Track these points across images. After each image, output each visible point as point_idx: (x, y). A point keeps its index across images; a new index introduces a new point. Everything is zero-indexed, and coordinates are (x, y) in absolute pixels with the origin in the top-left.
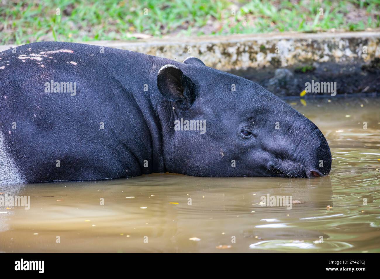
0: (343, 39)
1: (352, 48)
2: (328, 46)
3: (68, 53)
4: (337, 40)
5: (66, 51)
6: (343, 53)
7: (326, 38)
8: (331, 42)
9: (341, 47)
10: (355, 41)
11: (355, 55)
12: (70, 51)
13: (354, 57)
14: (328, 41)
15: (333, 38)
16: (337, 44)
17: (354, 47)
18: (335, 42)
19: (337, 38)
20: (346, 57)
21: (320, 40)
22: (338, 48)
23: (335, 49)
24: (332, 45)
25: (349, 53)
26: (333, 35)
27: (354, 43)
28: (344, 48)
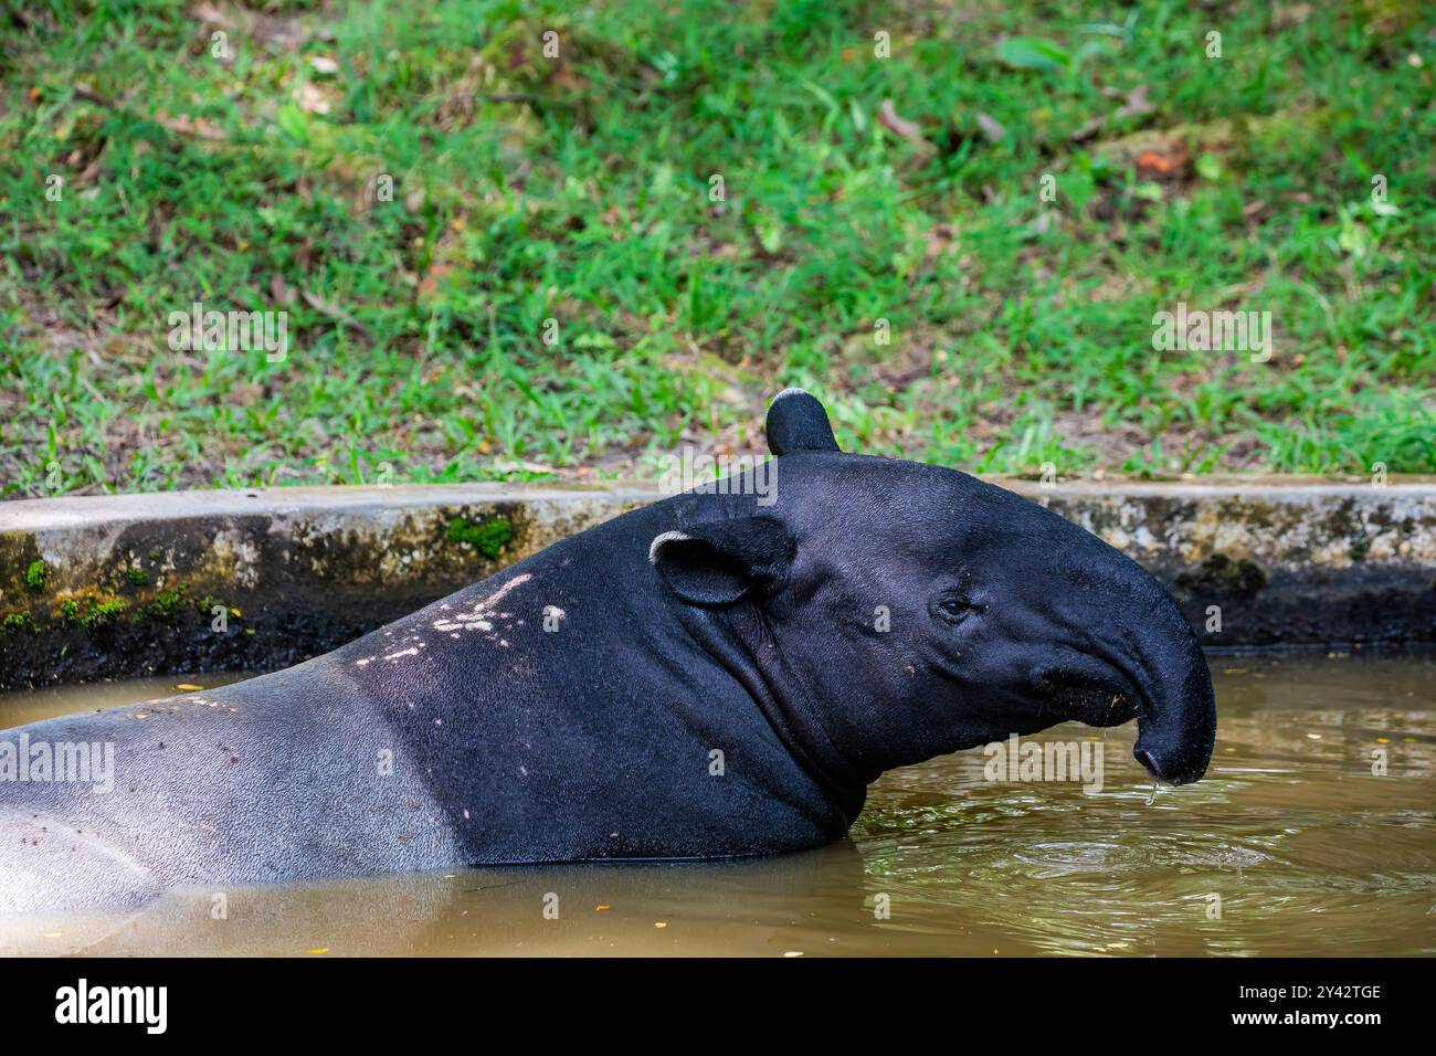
0: (1130, 500)
1: (1155, 527)
2: (1092, 518)
3: (523, 584)
4: (1117, 502)
5: (517, 581)
6: (1132, 537)
7: (1087, 497)
8: (1099, 506)
9: (1125, 522)
10: (1163, 508)
11: (1162, 546)
12: (524, 578)
13: (1158, 550)
14: (1093, 505)
15: (1107, 498)
16: (1115, 512)
17: (1161, 523)
18: (1110, 508)
19: (1117, 496)
20: (1140, 549)
21: (1070, 502)
22: (1119, 524)
23: (1109, 526)
24: (1102, 515)
25: (1145, 538)
26: (1104, 489)
27: (1160, 512)
28: (1133, 526)
